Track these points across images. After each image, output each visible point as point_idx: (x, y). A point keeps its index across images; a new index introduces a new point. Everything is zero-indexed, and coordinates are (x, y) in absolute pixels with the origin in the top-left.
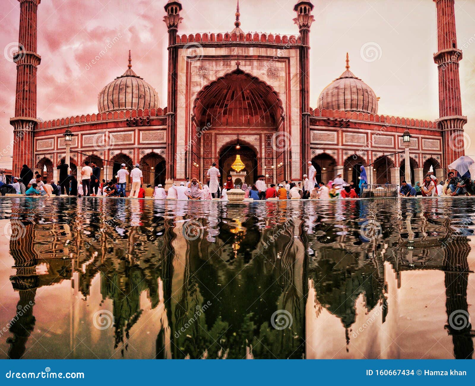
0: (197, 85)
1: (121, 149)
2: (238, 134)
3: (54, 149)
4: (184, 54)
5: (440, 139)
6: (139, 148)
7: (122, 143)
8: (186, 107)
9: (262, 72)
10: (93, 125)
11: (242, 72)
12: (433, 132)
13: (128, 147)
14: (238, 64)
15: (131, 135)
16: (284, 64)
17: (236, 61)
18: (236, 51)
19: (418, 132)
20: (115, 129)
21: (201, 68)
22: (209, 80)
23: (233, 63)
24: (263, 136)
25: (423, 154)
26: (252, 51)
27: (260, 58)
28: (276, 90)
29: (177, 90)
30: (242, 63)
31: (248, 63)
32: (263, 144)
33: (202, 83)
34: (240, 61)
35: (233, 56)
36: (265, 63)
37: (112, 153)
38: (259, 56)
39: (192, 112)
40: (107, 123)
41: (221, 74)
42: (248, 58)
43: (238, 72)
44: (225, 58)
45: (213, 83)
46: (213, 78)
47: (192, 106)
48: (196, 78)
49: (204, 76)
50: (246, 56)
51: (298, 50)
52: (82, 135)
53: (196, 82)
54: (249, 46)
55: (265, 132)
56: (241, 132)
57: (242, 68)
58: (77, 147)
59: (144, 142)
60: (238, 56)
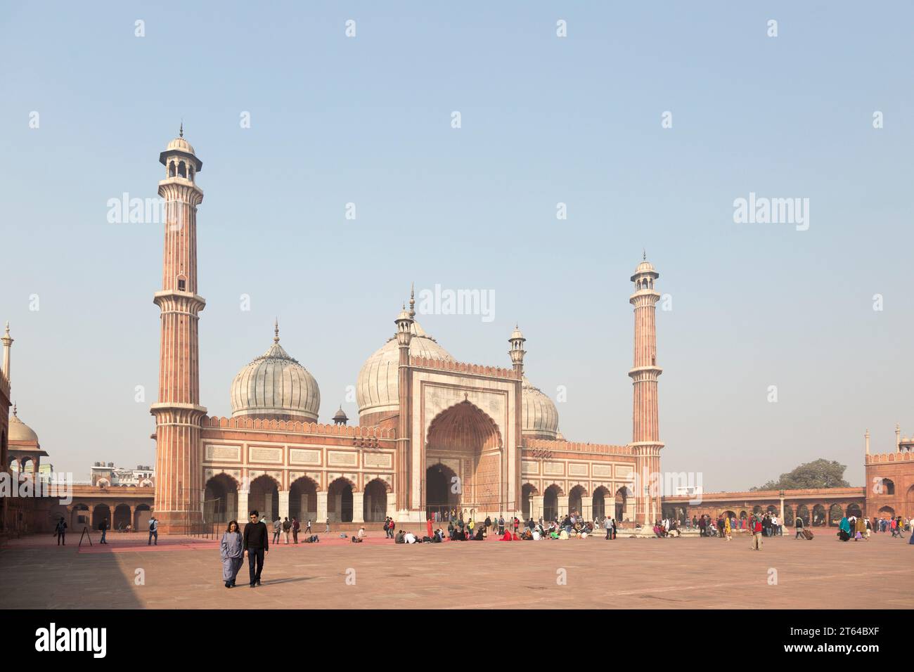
0: (430, 412)
1: (343, 472)
2: (440, 458)
3: (242, 463)
4: (418, 377)
5: (633, 466)
6: (364, 473)
7: (343, 465)
8: (421, 434)
9: (486, 404)
10: (306, 437)
11: (469, 403)
12: (627, 458)
13: (351, 470)
14: (466, 395)
15: (354, 455)
16: (503, 396)
17: (465, 392)
18: (465, 382)
19: (611, 458)
20: (336, 447)
21: (434, 395)
22: (440, 408)
23: (462, 393)
24: (463, 460)
25: (616, 482)
26: (478, 383)
27: (485, 390)
28: (497, 422)
29: (412, 415)
30: (470, 393)
31: (474, 394)
32: (463, 469)
33: (435, 410)
34: (468, 392)
35: (462, 386)
36: (488, 395)
37: (332, 477)
38: (484, 389)
39: (426, 441)
40: (325, 438)
41: (452, 404)
42: (474, 389)
43: (466, 402)
44: (456, 387)
45: (445, 412)
46: (445, 407)
47: (426, 433)
48: (428, 405)
49: (437, 404)
50: (474, 388)
51: (514, 385)
52: (289, 448)
53: (429, 409)
54: (475, 377)
55: (465, 456)
56: (443, 455)
57: (469, 399)
58: (283, 464)
59: (369, 466)
60: (467, 387)
